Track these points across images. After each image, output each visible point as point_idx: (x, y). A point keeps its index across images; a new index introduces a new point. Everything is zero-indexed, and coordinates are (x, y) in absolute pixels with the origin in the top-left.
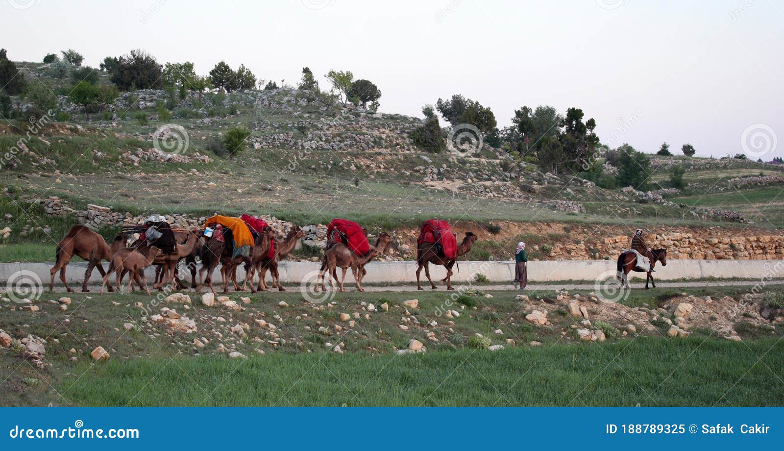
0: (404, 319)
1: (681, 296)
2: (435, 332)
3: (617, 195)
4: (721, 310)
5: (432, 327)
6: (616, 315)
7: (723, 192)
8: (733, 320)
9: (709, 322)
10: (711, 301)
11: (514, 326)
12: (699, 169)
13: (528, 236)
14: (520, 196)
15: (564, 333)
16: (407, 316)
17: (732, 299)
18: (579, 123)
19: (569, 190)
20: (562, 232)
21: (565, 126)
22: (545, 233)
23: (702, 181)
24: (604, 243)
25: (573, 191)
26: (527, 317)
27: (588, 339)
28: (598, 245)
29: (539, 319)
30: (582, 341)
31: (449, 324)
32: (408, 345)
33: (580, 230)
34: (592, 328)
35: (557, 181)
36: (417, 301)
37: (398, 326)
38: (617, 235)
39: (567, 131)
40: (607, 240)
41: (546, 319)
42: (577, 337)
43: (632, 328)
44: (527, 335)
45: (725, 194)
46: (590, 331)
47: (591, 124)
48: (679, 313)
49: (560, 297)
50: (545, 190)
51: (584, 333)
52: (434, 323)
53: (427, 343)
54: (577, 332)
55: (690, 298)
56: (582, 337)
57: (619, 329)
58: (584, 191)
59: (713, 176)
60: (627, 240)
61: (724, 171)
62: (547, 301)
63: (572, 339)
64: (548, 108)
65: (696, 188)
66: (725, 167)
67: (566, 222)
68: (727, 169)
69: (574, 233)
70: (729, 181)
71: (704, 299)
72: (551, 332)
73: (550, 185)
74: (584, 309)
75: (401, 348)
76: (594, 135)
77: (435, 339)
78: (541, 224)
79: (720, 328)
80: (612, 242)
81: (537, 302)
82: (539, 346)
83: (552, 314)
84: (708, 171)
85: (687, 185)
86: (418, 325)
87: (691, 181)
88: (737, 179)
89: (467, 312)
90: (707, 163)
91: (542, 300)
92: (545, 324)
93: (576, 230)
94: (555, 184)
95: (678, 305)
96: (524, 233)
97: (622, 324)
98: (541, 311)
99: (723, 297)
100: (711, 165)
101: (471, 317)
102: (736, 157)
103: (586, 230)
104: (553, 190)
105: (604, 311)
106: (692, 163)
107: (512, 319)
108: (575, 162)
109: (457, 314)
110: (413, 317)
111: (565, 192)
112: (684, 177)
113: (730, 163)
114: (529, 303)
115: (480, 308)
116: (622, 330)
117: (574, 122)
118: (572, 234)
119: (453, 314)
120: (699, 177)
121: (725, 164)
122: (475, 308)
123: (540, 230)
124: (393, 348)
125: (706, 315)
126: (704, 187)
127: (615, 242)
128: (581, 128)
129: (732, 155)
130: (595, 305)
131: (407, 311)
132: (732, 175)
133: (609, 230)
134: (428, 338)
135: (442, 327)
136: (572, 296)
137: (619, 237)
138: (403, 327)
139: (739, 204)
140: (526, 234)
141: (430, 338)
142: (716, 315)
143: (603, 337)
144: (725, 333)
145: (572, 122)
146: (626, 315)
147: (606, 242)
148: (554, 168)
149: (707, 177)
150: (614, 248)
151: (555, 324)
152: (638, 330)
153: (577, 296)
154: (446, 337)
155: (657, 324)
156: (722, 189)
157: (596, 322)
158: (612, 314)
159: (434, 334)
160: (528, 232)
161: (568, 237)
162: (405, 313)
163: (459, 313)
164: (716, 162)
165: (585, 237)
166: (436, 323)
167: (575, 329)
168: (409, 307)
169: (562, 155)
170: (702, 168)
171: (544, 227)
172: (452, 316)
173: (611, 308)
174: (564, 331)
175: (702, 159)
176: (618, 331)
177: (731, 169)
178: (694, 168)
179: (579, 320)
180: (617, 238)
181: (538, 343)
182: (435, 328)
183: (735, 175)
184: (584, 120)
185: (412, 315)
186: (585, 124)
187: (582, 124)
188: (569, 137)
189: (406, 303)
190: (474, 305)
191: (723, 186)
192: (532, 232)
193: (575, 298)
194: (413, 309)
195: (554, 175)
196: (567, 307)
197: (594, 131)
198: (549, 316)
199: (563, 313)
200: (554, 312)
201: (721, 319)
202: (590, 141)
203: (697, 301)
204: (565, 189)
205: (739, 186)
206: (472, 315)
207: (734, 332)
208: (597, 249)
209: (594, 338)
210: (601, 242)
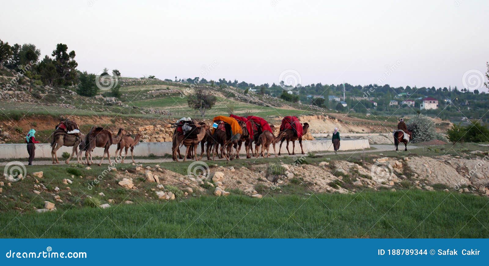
0: (36, 186)
1: (215, 167)
2: (59, 195)
3: (93, 100)
4: (242, 176)
5: (56, 191)
6: (177, 181)
7: (145, 99)
8: (252, 183)
9: (237, 185)
10: (234, 170)
11: (111, 189)
12: (128, 85)
13: (89, 126)
14: (32, 101)
15: (147, 194)
16: (38, 184)
17: (247, 168)
18: (64, 54)
19: (63, 97)
20: (110, 123)
21: (56, 56)
22: (98, 123)
23: (131, 92)
24: (138, 130)
25: (65, 98)
26: (119, 183)
27: (164, 198)
28: (135, 132)
29: (128, 184)
30: (160, 200)
31: (67, 189)
32: (44, 206)
33: (121, 122)
34: (166, 190)
35: (53, 91)
36: (42, 172)
37: (33, 191)
38: (147, 125)
39: (57, 59)
40: (140, 129)
41: (133, 185)
42: (157, 197)
43: (191, 190)
44: (122, 196)
45: (146, 101)
46: (164, 192)
47: (73, 54)
48: (216, 179)
49: (138, 169)
50: (48, 97)
51: (161, 194)
52: (57, 189)
53: (57, 204)
54: (156, 193)
55: (221, 168)
56: (160, 197)
57: (183, 191)
58: (72, 98)
59: (137, 89)
60: (153, 128)
61: (144, 86)
62: (130, 171)
63: (153, 198)
64: (31, 45)
65: (127, 97)
66: (145, 84)
67: (111, 116)
68: (146, 85)
69: (118, 123)
70: (148, 92)
71: (229, 169)
72: (138, 194)
73: (49, 94)
74: (157, 177)
75: (39, 208)
76: (74, 62)
77: (61, 201)
78: (95, 117)
79: (245, 189)
80: (143, 130)
81: (123, 172)
82: (132, 204)
83: (136, 181)
84: (134, 86)
85: (122, 95)
86: (46, 190)
87: (124, 93)
88: (153, 91)
89: (77, 180)
90: (133, 81)
91: (127, 171)
92: (132, 188)
93: (119, 121)
94: (53, 93)
95: (214, 173)
96: (84, 123)
97: (183, 187)
98: (128, 178)
99: (241, 167)
100: (136, 83)
101: (80, 183)
102: (149, 78)
103: (125, 121)
104: (53, 97)
105: (169, 178)
106: (124, 81)
107: (109, 184)
108: (63, 79)
109: (71, 182)
110: (42, 184)
111: (60, 98)
112: (120, 90)
113: (147, 81)
114: (118, 173)
115: (84, 177)
116: (184, 191)
117: (61, 53)
118: (116, 123)
119: (68, 182)
120: (129, 90)
121: (145, 82)
122: (81, 177)
123: (95, 122)
124: (33, 208)
125: (233, 179)
126: (133, 96)
127: (146, 130)
128: (66, 57)
129: (147, 77)
130: (162, 174)
131: (37, 180)
132: (149, 89)
133: (140, 122)
134: (55, 200)
135: (63, 191)
136: (145, 168)
137: (148, 126)
138: (36, 192)
139: (155, 107)
140: (87, 124)
141: (57, 200)
142: (241, 180)
143: (173, 197)
144: (249, 192)
145: (60, 52)
146: (184, 181)
147: (140, 130)
148: (50, 82)
149: (134, 90)
150: (145, 134)
151: (139, 187)
152: (194, 191)
153: (149, 167)
154: (67, 199)
155: (205, 186)
156: (144, 98)
157: (167, 186)
158: (175, 180)
159: (60, 197)
160: (87, 123)
161: (115, 127)
162: (35, 181)
163: (72, 181)
164: (138, 80)
165: (125, 126)
166: (59, 189)
167: (154, 191)
168: (37, 177)
169: (56, 74)
170: (130, 84)
171: (98, 120)
172: (67, 183)
173: (173, 176)
174: (147, 192)
175: (130, 78)
176: (182, 192)
177: (149, 85)
178: (125, 85)
179: (155, 184)
180: (147, 127)
181: (131, 202)
182: (58, 192)
183: (151, 89)
184: (68, 52)
185: (41, 183)
186: (69, 54)
187: (67, 54)
188: (58, 62)
189: (35, 174)
190: (80, 175)
191: (144, 96)
192: (91, 123)
193: (147, 169)
194: (40, 179)
195: (51, 87)
196: (145, 175)
197: (75, 59)
198: (134, 182)
199: (143, 179)
200: (137, 179)
201: (244, 183)
202: (72, 65)
203: (226, 170)
204: (60, 96)
205: (154, 96)
206: (80, 182)
207: (255, 191)
208: (134, 135)
209: (168, 197)
210: (137, 130)
